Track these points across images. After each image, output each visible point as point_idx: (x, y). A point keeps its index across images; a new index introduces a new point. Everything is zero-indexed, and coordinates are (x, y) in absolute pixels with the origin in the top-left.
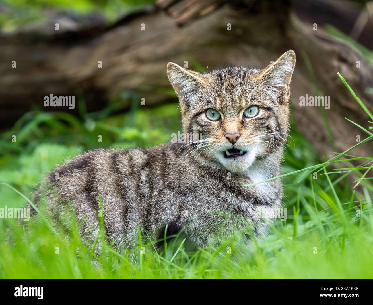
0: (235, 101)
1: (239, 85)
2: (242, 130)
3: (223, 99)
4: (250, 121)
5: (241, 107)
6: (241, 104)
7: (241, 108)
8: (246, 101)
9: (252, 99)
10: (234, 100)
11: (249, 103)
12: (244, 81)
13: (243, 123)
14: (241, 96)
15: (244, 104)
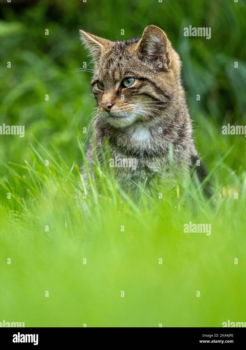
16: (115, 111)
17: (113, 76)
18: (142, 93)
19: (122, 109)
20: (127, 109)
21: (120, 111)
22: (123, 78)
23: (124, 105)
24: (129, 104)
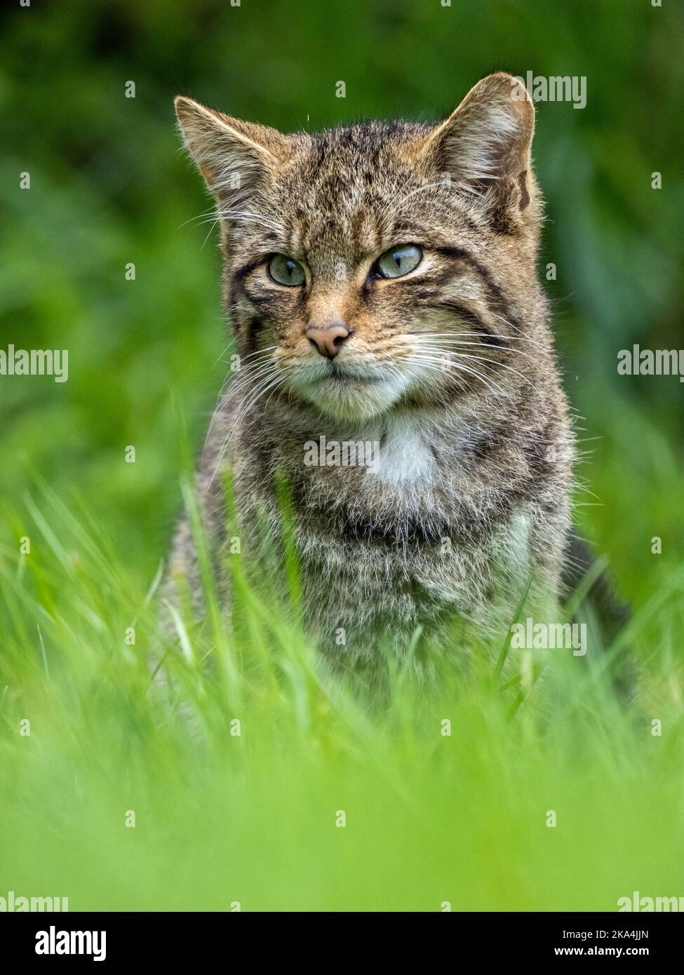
0: (340, 231)
1: (359, 181)
2: (357, 315)
3: (306, 225)
4: (389, 286)
5: (361, 250)
6: (359, 241)
7: (362, 253)
8: (379, 233)
9: (397, 226)
10: (338, 228)
11: (388, 237)
12: (377, 168)
13: (365, 294)
14: (361, 215)
15: (369, 240)
16: (356, 358)
17: (355, 236)
18: (448, 301)
19: (377, 351)
20: (394, 351)
21: (371, 356)
22: (386, 245)
23: (385, 337)
24: (400, 333)
